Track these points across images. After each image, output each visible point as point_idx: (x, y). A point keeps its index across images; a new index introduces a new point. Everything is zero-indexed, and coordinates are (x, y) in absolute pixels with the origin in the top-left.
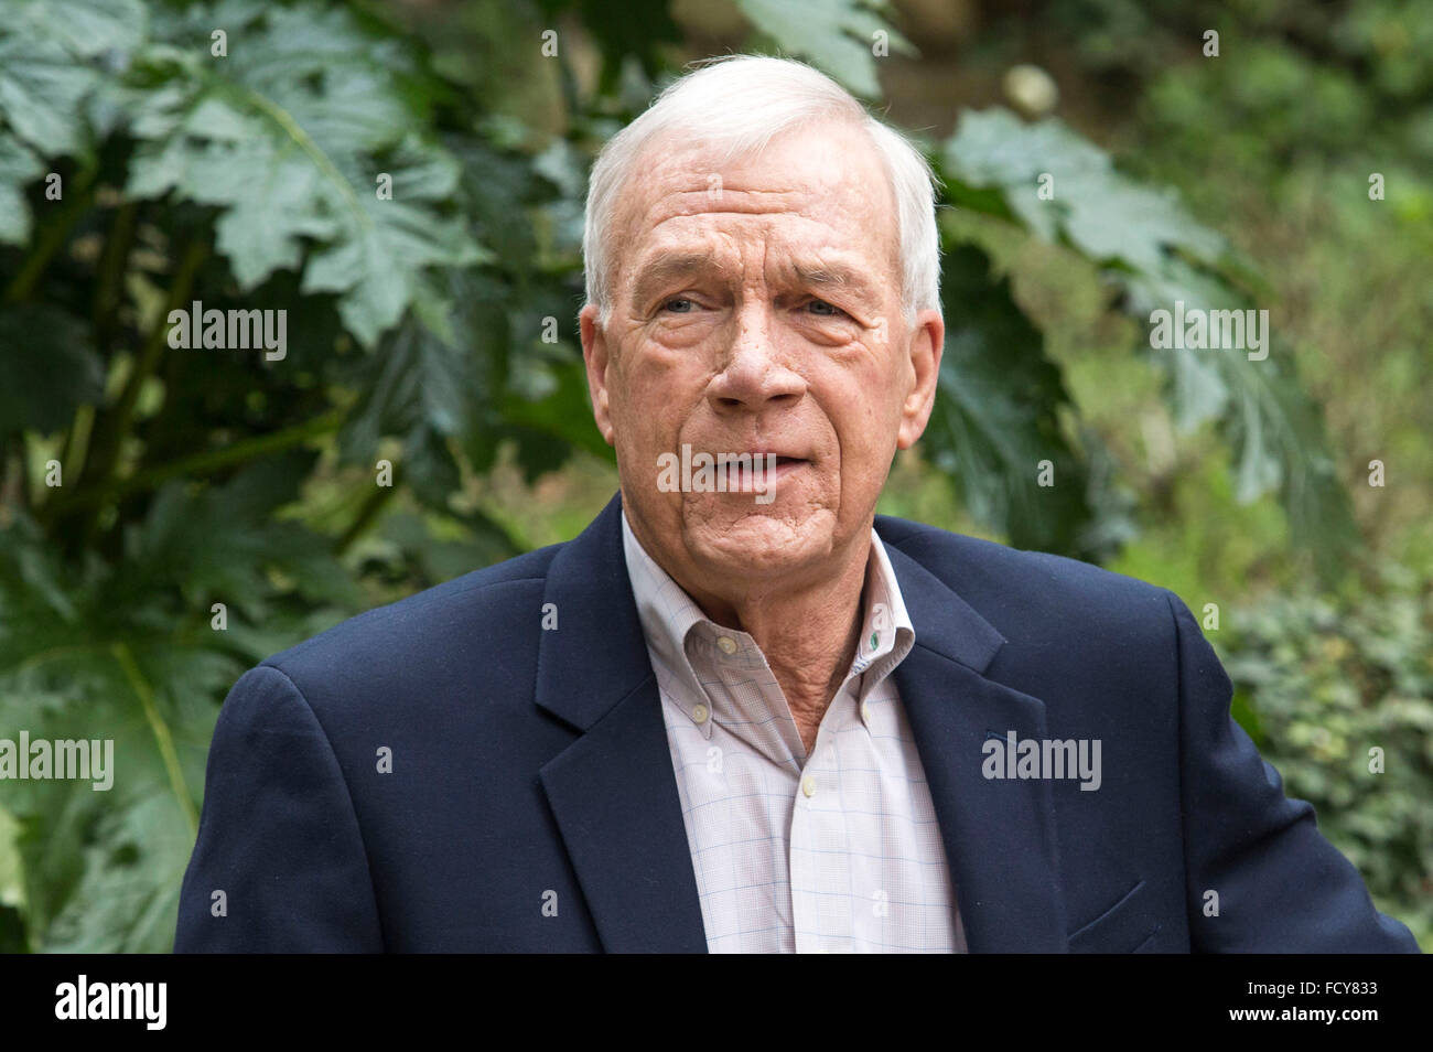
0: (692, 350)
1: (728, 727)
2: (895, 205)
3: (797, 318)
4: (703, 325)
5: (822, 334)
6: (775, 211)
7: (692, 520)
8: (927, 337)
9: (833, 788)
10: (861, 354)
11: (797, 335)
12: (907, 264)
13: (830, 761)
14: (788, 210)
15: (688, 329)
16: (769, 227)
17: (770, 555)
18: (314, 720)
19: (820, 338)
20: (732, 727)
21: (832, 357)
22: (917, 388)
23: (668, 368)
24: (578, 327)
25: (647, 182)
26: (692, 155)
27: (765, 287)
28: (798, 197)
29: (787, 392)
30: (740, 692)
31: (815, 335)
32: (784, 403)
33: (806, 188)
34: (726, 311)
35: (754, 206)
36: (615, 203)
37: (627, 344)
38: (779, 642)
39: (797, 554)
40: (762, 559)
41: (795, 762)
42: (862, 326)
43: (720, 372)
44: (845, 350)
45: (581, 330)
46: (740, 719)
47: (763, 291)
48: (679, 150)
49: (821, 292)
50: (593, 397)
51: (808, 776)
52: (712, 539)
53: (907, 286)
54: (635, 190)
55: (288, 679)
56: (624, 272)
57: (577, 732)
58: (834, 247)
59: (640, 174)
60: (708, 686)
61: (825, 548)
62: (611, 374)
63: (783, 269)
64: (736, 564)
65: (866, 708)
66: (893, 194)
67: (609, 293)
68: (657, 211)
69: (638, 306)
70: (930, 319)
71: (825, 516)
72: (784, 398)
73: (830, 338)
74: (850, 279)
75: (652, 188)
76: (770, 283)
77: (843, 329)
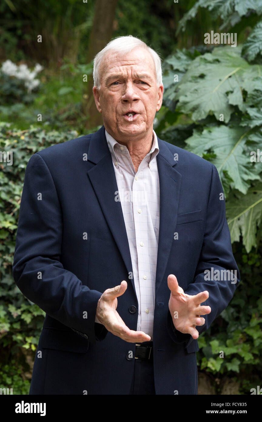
0: (118, 92)
1: (121, 166)
2: (154, 63)
3: (138, 85)
4: (120, 87)
5: (142, 88)
6: (133, 64)
7: (119, 125)
8: (160, 89)
9: (142, 179)
10: (150, 92)
11: (138, 88)
12: (157, 75)
13: (141, 174)
14: (135, 64)
15: (117, 88)
16: (132, 67)
17: (135, 131)
18: (45, 163)
19: (142, 89)
20: (123, 166)
21: (144, 92)
22: (159, 99)
23: (113, 96)
24: (92, 91)
25: (107, 61)
26: (116, 55)
27: (132, 79)
28: (137, 62)
29: (137, 99)
30: (125, 159)
31: (141, 88)
32: (136, 101)
33: (138, 60)
34: (124, 84)
35: (129, 64)
36: (100, 66)
37: (105, 92)
38: (135, 149)
39: (140, 131)
40: (133, 132)
41: (134, 173)
42: (150, 86)
43: (123, 95)
44: (147, 91)
45: (93, 91)
46: (124, 164)
47: (131, 80)
48: (113, 53)
49: (142, 80)
50: (96, 104)
51: (136, 176)
52: (123, 129)
53: (157, 78)
54: (105, 62)
55: (40, 156)
56: (103, 78)
57: (95, 164)
58: (144, 71)
59: (105, 59)
60: (118, 158)
61: (145, 129)
62: (101, 98)
63: (135, 75)
64: (128, 133)
65: (150, 164)
66: (154, 62)
67: (100, 83)
68: (110, 66)
69: (106, 84)
70: (161, 86)
71: (144, 123)
72: (136, 100)
73: (144, 89)
74: (147, 77)
75: (108, 62)
76: (132, 78)
77: (146, 87)
